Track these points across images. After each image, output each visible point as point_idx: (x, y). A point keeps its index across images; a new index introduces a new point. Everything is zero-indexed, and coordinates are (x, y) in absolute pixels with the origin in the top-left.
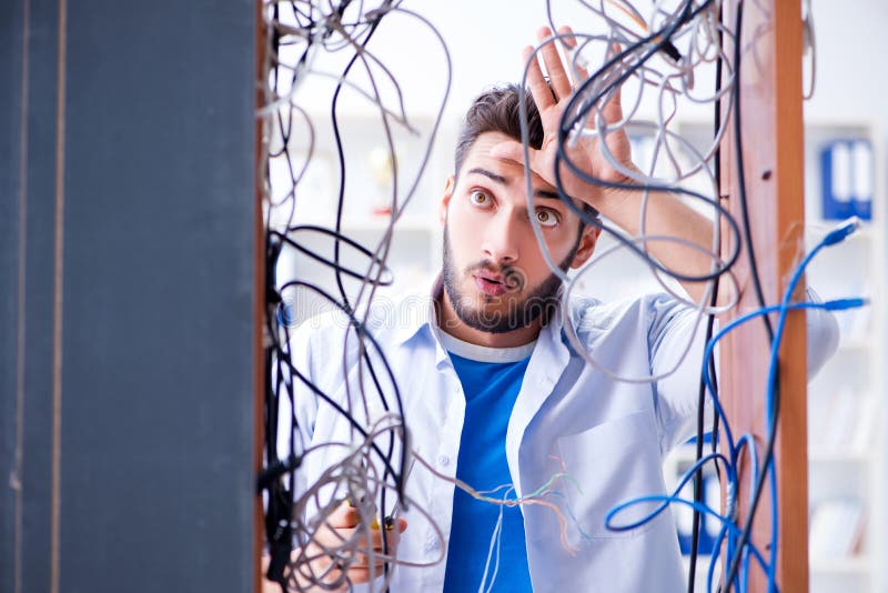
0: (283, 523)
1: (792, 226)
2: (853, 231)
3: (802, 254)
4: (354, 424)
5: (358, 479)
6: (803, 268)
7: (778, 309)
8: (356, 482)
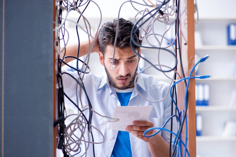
0: (62, 134)
1: (192, 57)
2: (207, 58)
3: (194, 64)
4: (79, 109)
5: (80, 123)
6: (194, 68)
7: (188, 78)
8: (80, 124)
